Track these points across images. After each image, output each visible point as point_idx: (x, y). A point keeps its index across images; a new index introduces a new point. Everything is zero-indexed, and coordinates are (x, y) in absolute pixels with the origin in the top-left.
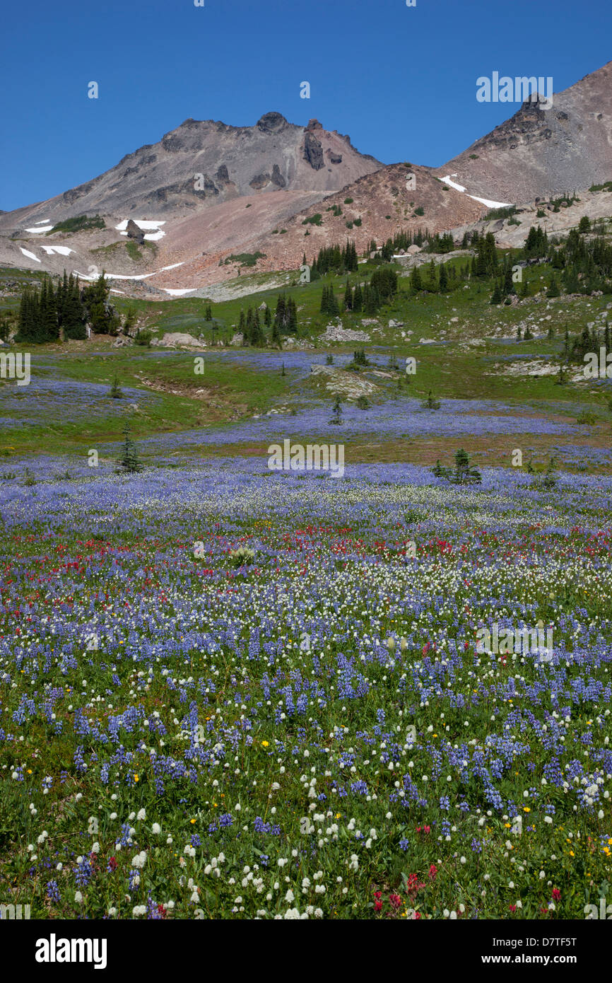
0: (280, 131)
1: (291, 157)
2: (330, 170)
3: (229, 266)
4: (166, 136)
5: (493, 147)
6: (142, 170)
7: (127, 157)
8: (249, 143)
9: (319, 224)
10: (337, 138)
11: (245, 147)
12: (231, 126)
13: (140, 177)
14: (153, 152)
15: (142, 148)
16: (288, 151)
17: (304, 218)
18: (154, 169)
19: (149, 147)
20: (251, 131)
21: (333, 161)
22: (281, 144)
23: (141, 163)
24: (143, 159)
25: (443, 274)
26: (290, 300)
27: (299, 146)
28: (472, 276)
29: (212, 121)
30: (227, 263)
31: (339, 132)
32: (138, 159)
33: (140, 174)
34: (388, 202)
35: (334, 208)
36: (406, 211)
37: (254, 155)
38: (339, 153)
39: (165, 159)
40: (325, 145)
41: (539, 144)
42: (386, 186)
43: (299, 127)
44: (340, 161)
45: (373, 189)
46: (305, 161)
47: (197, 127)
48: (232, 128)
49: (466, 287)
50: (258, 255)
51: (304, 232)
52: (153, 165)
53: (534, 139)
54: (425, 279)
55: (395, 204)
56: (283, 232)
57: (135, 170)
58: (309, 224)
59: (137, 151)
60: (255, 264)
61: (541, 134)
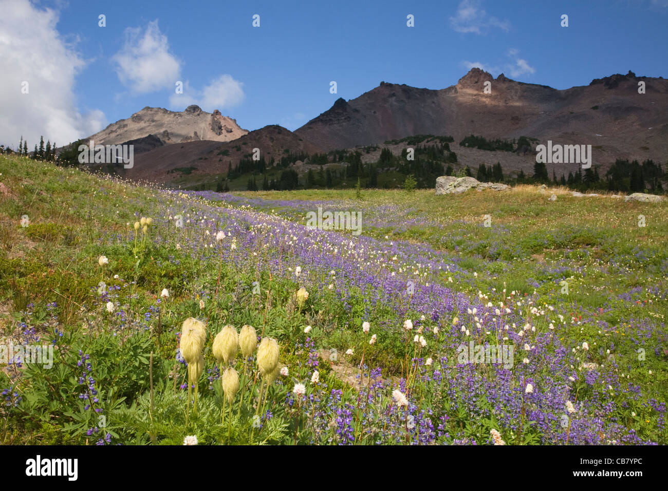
0: (199, 115)
1: (204, 129)
2: (226, 136)
3: (174, 174)
4: (133, 115)
5: (320, 124)
6: (119, 132)
7: (111, 125)
8: (180, 120)
9: (228, 155)
10: (230, 120)
11: (178, 122)
12: (171, 111)
13: (118, 135)
14: (125, 123)
15: (120, 121)
16: (203, 125)
17: (219, 151)
18: (126, 131)
19: (124, 120)
20: (182, 114)
21: (228, 131)
22: (198, 121)
23: (119, 128)
24: (120, 126)
25: (329, 174)
26: (226, 185)
27: (208, 123)
28: (347, 177)
29: (160, 108)
30: (172, 172)
31: (230, 117)
32: (117, 126)
33: (118, 133)
34: (268, 145)
35: (236, 147)
36: (279, 150)
37: (183, 126)
38: (230, 128)
39: (132, 126)
40: (223, 123)
41: (344, 124)
42: (266, 136)
43: (209, 113)
44: (231, 132)
45: (259, 138)
46: (212, 131)
47: (151, 111)
48: (171, 112)
49: (344, 184)
50: (193, 168)
51: (218, 159)
52: (125, 129)
53: (342, 121)
54: (317, 177)
55: (272, 146)
56: (206, 159)
57: (116, 131)
58: (221, 156)
59: (117, 122)
60: (191, 173)
61: (345, 119)
